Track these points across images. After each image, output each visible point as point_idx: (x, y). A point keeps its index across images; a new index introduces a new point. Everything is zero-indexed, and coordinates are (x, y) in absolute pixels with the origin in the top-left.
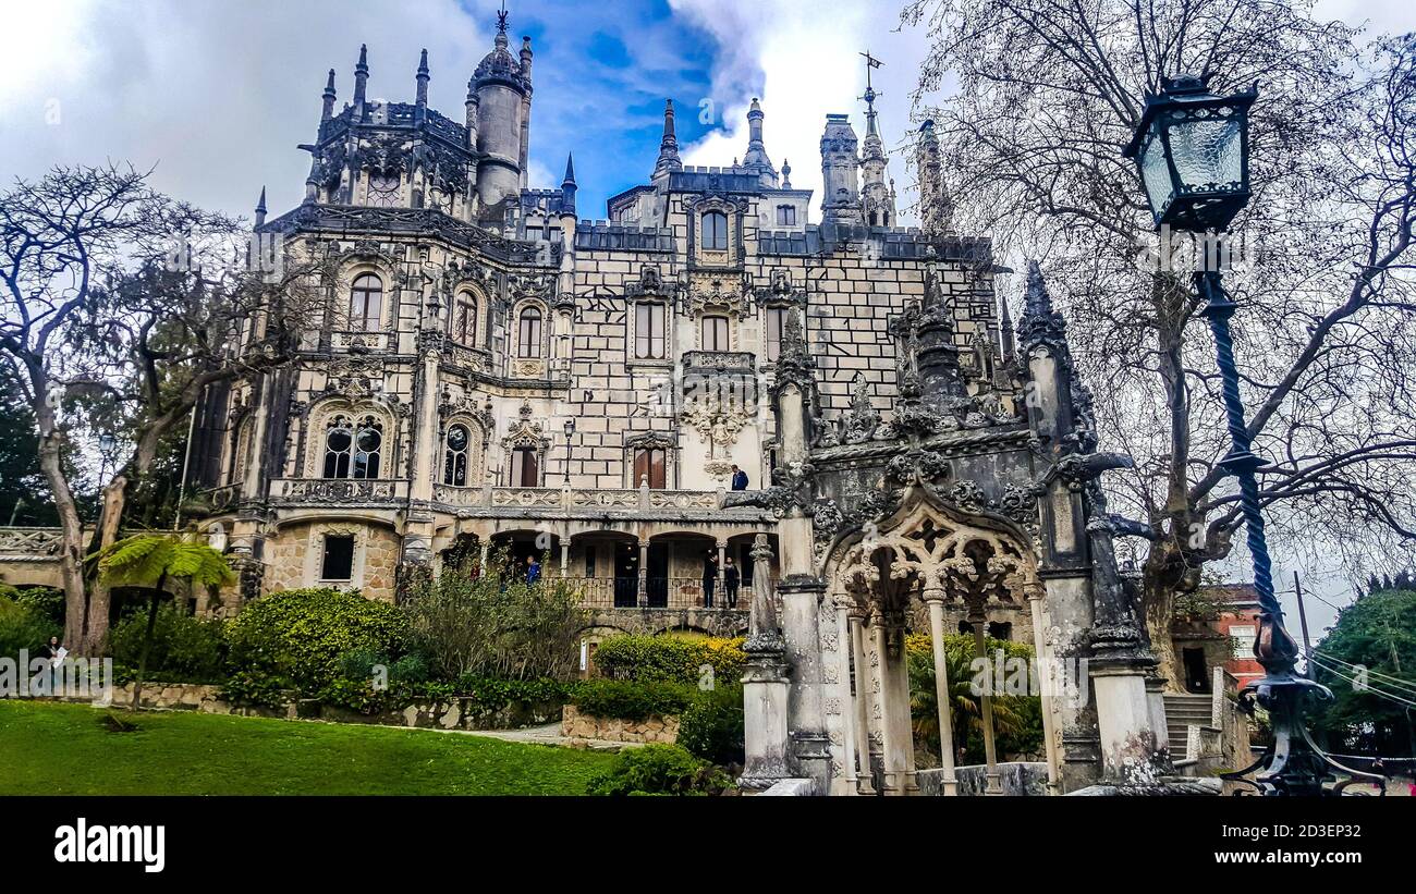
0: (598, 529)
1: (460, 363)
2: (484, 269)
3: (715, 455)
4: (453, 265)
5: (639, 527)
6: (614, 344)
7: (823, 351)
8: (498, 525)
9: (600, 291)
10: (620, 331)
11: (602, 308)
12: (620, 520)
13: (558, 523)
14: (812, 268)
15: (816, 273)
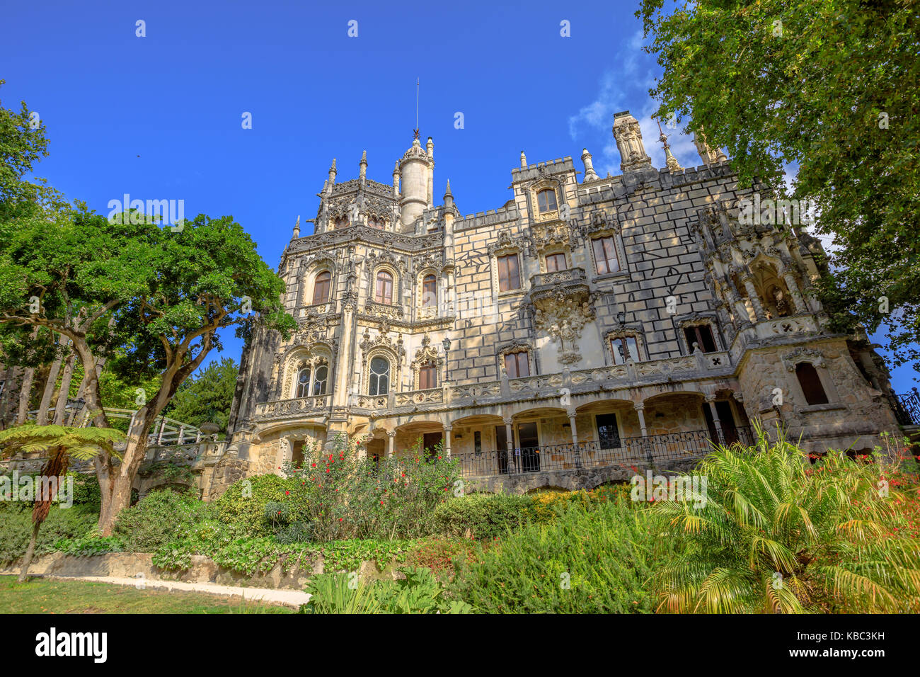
0: (471, 414)
1: (378, 315)
2: (395, 256)
3: (565, 349)
4: (372, 255)
5: (502, 409)
6: (483, 285)
7: (640, 259)
8: (399, 421)
9: (471, 254)
10: (487, 276)
11: (473, 264)
12: (486, 406)
13: (441, 414)
14: (620, 206)
15: (624, 208)
